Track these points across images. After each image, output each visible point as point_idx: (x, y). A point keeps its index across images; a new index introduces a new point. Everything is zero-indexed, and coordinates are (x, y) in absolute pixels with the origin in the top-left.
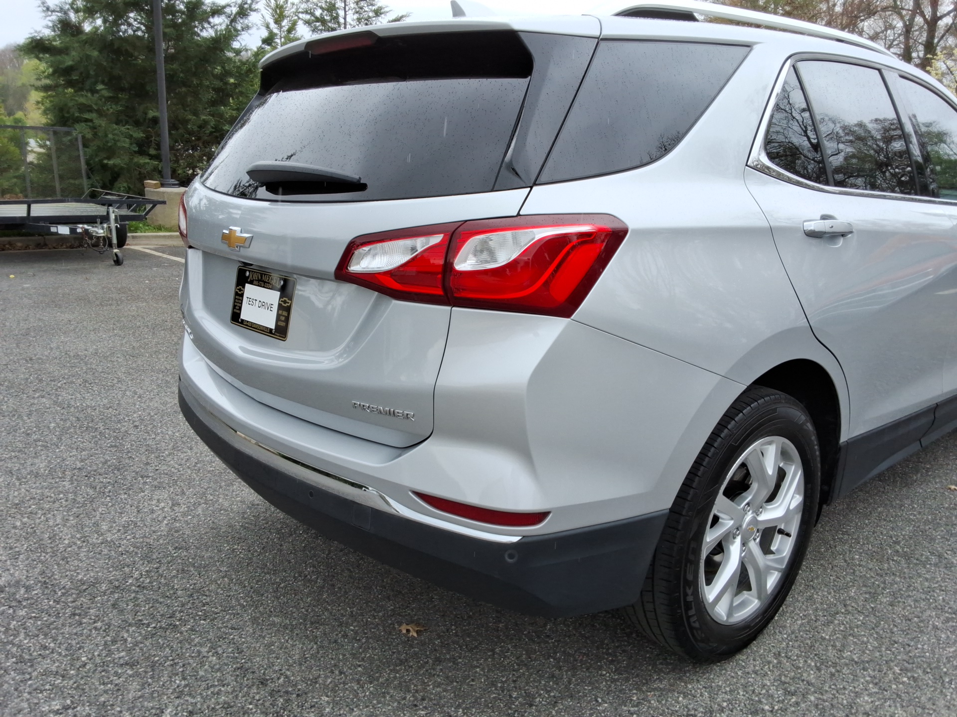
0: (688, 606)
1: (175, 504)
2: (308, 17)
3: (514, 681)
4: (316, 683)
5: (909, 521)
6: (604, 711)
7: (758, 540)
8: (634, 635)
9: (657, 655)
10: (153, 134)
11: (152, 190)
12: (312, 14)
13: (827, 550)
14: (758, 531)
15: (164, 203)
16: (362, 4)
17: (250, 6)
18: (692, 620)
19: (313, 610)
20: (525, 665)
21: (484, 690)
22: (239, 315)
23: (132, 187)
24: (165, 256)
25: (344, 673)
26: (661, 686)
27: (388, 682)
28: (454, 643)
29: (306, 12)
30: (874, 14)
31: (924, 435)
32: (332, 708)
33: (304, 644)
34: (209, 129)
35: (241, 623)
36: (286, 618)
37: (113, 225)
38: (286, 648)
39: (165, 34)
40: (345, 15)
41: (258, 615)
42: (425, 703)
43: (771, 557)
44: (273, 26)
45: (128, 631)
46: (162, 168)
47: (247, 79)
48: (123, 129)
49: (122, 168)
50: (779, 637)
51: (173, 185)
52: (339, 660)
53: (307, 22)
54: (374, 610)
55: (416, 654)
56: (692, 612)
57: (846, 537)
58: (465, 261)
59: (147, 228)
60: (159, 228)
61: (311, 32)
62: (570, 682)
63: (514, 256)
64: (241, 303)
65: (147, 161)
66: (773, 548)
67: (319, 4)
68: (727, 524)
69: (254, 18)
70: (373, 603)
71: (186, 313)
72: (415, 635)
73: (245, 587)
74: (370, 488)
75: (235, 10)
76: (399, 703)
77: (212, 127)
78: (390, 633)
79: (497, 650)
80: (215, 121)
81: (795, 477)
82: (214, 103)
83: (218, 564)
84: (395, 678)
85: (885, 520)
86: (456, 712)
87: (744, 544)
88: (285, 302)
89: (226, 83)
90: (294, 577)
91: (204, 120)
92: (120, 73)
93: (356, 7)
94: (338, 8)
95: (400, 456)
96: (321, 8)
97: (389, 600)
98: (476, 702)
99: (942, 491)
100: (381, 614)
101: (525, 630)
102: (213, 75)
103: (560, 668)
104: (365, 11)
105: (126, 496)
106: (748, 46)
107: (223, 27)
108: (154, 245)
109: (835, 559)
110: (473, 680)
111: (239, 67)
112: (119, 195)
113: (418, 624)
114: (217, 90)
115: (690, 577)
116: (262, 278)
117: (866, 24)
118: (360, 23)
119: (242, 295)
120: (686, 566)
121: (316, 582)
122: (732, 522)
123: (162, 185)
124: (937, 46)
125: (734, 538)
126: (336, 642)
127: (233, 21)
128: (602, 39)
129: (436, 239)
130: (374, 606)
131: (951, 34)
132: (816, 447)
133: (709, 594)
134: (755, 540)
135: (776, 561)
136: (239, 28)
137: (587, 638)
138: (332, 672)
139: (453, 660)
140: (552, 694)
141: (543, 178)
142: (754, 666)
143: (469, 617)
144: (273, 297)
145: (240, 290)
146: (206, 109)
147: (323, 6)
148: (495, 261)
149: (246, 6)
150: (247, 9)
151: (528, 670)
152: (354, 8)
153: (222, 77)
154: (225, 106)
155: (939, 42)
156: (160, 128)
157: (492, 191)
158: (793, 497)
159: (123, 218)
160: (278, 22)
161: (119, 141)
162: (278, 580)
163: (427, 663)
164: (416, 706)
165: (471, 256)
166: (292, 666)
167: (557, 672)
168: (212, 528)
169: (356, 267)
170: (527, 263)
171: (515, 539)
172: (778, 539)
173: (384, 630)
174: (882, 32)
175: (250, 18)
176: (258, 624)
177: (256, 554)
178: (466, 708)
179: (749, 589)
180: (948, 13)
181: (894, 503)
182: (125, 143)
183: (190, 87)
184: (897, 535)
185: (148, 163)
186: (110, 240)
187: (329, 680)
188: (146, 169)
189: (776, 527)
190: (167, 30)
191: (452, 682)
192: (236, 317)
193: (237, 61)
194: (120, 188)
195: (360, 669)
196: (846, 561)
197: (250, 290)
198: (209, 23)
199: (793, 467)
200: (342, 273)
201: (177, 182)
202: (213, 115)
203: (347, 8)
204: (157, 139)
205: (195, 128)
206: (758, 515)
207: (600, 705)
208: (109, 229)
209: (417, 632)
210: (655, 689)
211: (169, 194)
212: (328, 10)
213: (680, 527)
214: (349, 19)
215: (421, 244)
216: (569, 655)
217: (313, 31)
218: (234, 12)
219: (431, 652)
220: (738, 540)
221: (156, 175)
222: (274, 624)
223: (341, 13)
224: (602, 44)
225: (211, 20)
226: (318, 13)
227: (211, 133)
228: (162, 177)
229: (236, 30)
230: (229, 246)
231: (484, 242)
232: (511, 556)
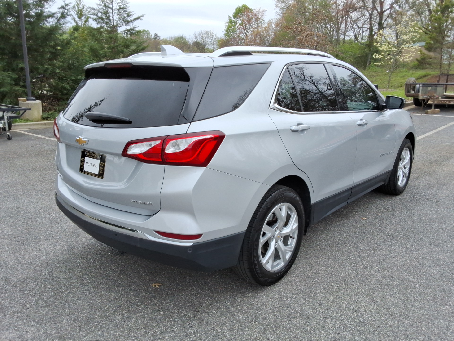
0: (255, 265)
1: (55, 246)
2: (95, 17)
3: (196, 299)
4: (121, 307)
5: (345, 232)
6: (228, 306)
7: (282, 240)
8: (240, 280)
9: (248, 286)
10: (21, 75)
11: (23, 102)
12: (97, 15)
13: (314, 244)
14: (281, 237)
15: (30, 109)
16: (121, 11)
17: (67, 14)
18: (257, 270)
19: (117, 282)
20: (200, 293)
21: (185, 303)
22: (83, 169)
23: (12, 101)
24: (31, 134)
25: (131, 302)
26: (249, 296)
27: (148, 304)
28: (173, 288)
29: (94, 14)
30: (356, 10)
31: (348, 199)
32: (128, 314)
33: (115, 294)
34: (49, 72)
35: (89, 288)
36: (107, 285)
37: (6, 121)
38: (108, 296)
39: (26, 28)
40: (113, 16)
41: (95, 285)
42: (163, 309)
43: (288, 246)
44: (77, 19)
45: (44, 295)
46: (27, 91)
47: (66, 47)
48: (7, 74)
49: (7, 92)
50: (292, 275)
51: (33, 100)
52: (129, 298)
53: (95, 20)
54: (142, 280)
55: (159, 293)
56: (257, 267)
57: (321, 239)
58: (169, 149)
59: (21, 120)
60: (27, 120)
61: (97, 24)
62: (216, 297)
63: (186, 147)
64: (84, 165)
65: (19, 88)
66: (289, 243)
67: (100, 11)
68: (268, 235)
69: (69, 19)
70: (141, 277)
71: (59, 168)
72: (158, 287)
73: (89, 275)
74: (138, 231)
75: (59, 15)
76: (153, 310)
77: (51, 71)
78: (148, 287)
79: (190, 289)
80: (52, 68)
81: (294, 217)
82: (50, 59)
83: (76, 268)
84: (151, 302)
85: (337, 232)
86: (174, 311)
87: (276, 242)
88: (102, 164)
89: (56, 50)
90: (109, 270)
91: (46, 68)
92: (4, 46)
93: (118, 12)
94: (109, 13)
95: (149, 218)
96: (101, 12)
97: (148, 276)
98: (182, 307)
99: (360, 220)
100: (144, 281)
101: (200, 281)
102: (50, 45)
103: (212, 293)
104: (122, 14)
105: (33, 244)
106: (270, 63)
107: (54, 23)
108: (25, 129)
109: (316, 247)
110: (180, 300)
111: (62, 42)
112: (7, 106)
113: (159, 283)
114: (52, 53)
115: (255, 255)
116: (92, 155)
117: (353, 13)
118: (120, 20)
119: (84, 161)
120: (253, 250)
121: (118, 272)
122: (270, 234)
123: (28, 100)
124: (383, 24)
125: (272, 240)
126: (127, 292)
127: (59, 20)
128: (214, 67)
129: (158, 142)
130: (141, 278)
131: (390, 18)
132: (301, 206)
133: (264, 261)
134: (280, 240)
135: (290, 248)
136: (62, 23)
137: (223, 282)
138: (127, 302)
139: (173, 294)
140: (209, 302)
141: (195, 119)
142: (282, 286)
143: (179, 279)
144: (97, 162)
145: (83, 159)
146: (47, 62)
147: (102, 12)
148: (180, 149)
149: (65, 13)
150: (65, 15)
151: (201, 294)
152: (117, 13)
153: (54, 47)
154: (56, 60)
155: (384, 22)
156: (25, 72)
157: (177, 124)
158: (294, 225)
159: (11, 117)
160: (80, 18)
161: (5, 79)
162: (102, 272)
163: (163, 296)
164: (159, 310)
165: (171, 147)
166: (111, 301)
167: (212, 295)
168: (72, 255)
169: (129, 152)
170: (190, 149)
171: (191, 244)
172: (290, 240)
173: (146, 287)
174: (360, 17)
175: (67, 19)
176: (96, 288)
177: (92, 263)
178: (178, 310)
179: (280, 259)
180: (388, 9)
181: (341, 226)
182: (8, 80)
183: (39, 52)
184: (340, 237)
185: (20, 89)
186: (5, 128)
187: (126, 305)
188: (19, 92)
189: (289, 235)
190: (27, 26)
191: (173, 301)
192: (82, 170)
193: (61, 39)
194: (6, 102)
195: (137, 300)
196: (320, 248)
197: (87, 159)
198: (47, 21)
199: (293, 214)
200: (124, 154)
201: (34, 98)
202: (50, 65)
203: (114, 13)
204: (24, 77)
205: (42, 72)
206: (281, 231)
207: (227, 304)
208: (4, 123)
209: (159, 286)
210: (247, 297)
211: (31, 104)
212: (105, 14)
213: (251, 237)
214: (115, 18)
215: (154, 144)
216: (217, 288)
217: (98, 23)
218: (59, 16)
219: (164, 292)
220: (274, 241)
221: (24, 95)
222: (102, 288)
223: (111, 15)
224: (214, 69)
225: (48, 20)
226: (100, 15)
227: (50, 74)
228: (27, 95)
229: (60, 24)
230: (79, 144)
231: (176, 143)
232: (190, 250)
